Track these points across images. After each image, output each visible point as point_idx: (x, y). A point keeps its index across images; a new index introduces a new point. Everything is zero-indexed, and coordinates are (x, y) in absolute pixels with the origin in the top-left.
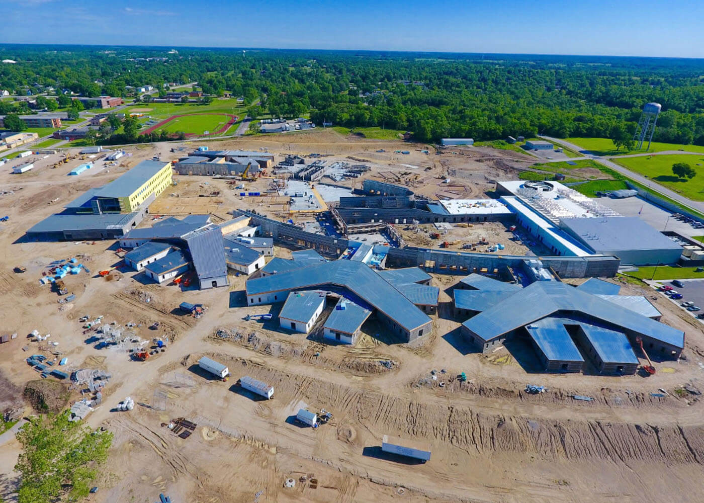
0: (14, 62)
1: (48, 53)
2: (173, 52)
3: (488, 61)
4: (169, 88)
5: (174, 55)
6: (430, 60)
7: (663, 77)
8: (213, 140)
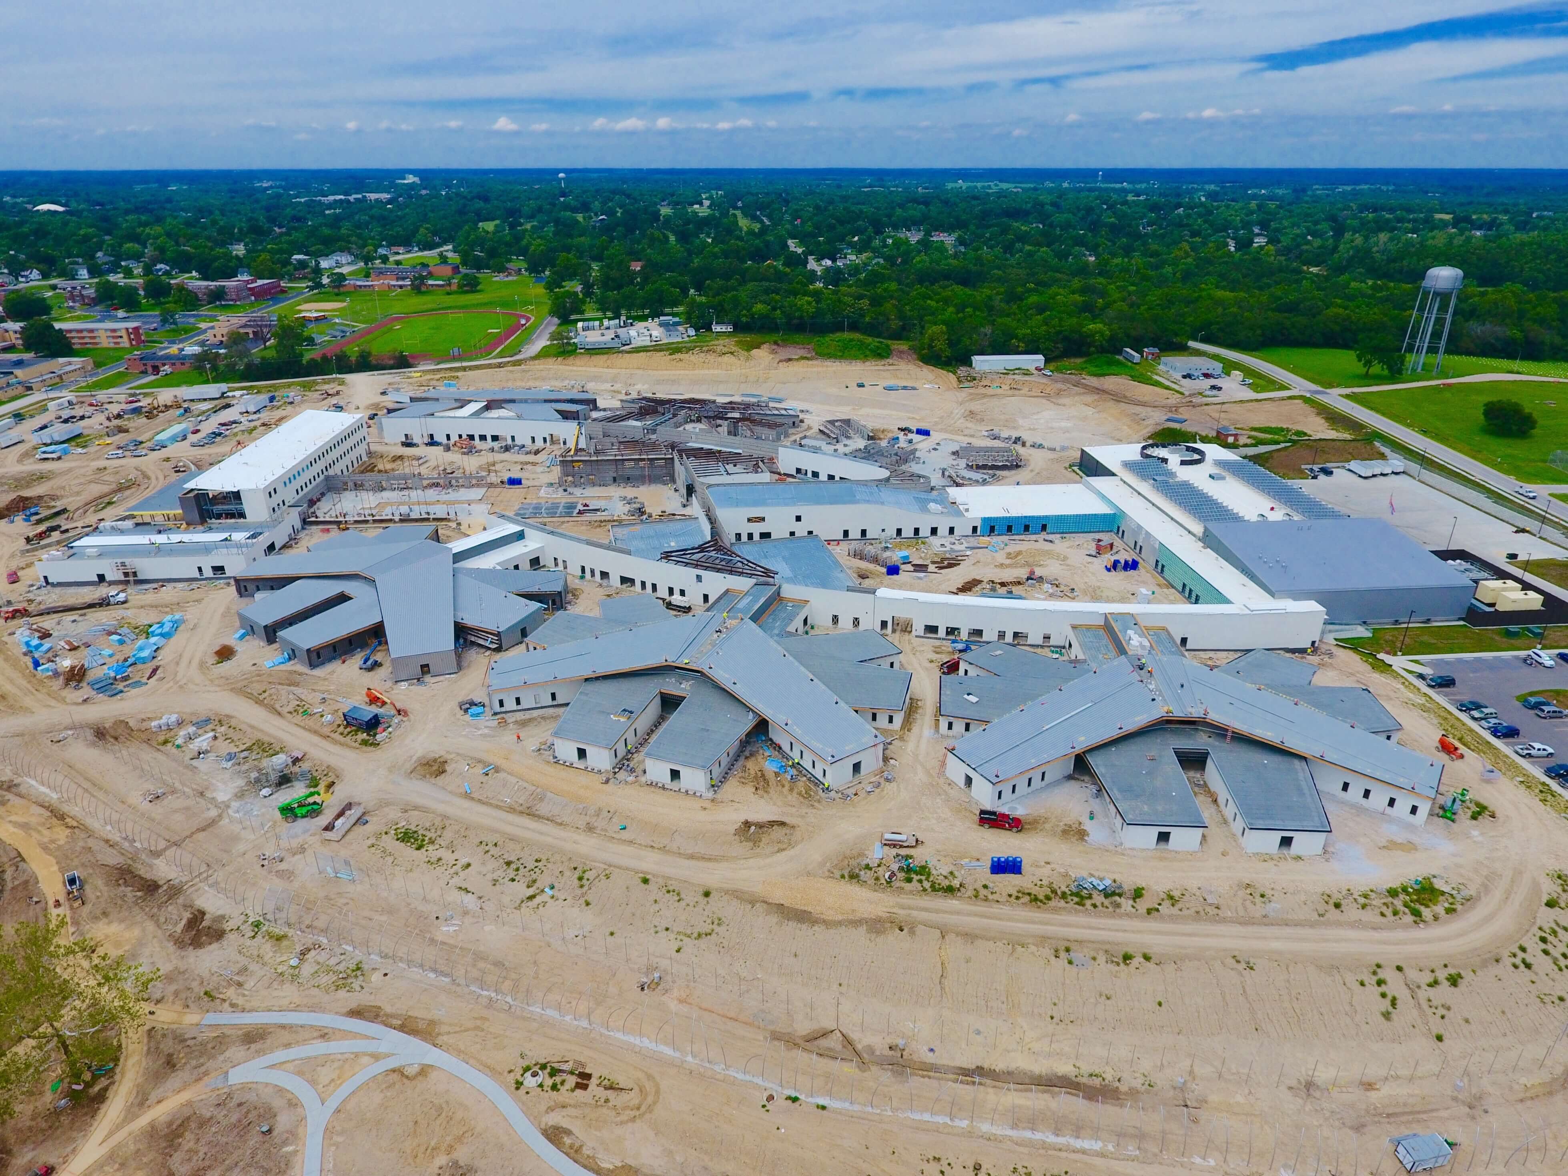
0: (60, 209)
1: (138, 188)
2: (411, 179)
3: (1112, 185)
4: (388, 259)
5: (412, 186)
6: (979, 185)
7: (1506, 212)
8: (471, 368)
